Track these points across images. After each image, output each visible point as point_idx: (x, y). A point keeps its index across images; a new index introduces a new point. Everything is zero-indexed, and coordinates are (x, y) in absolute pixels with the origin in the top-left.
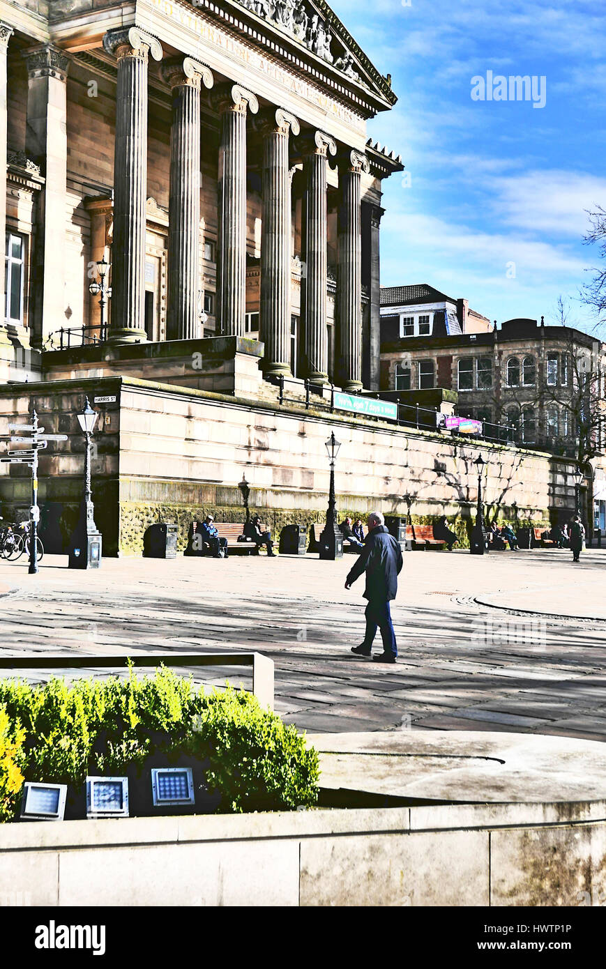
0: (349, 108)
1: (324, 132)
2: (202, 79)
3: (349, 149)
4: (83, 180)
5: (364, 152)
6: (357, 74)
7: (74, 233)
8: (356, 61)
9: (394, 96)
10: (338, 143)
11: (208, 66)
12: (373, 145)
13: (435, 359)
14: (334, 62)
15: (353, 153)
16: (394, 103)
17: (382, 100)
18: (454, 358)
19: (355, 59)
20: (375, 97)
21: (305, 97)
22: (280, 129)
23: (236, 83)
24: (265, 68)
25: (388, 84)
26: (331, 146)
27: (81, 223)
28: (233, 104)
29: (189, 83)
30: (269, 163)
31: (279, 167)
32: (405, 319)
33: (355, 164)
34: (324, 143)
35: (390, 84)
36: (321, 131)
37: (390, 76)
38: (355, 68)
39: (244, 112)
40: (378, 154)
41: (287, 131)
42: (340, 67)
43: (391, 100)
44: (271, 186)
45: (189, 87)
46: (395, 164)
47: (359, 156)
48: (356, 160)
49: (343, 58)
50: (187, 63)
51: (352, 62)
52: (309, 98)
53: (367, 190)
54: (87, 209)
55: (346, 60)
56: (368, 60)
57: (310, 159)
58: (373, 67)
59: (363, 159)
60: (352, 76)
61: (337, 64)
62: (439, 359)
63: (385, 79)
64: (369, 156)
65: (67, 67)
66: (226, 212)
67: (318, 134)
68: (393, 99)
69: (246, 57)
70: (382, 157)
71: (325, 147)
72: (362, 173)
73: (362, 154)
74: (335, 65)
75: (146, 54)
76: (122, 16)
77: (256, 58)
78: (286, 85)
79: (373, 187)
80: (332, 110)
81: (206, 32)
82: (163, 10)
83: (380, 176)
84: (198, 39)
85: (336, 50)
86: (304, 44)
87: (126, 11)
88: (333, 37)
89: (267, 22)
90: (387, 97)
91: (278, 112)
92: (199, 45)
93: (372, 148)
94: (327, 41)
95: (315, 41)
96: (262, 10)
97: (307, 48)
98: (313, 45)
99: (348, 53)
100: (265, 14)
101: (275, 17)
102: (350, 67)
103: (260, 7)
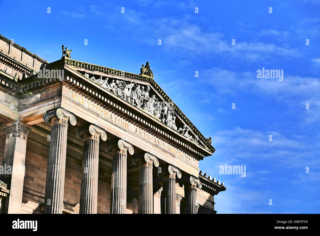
0: (188, 154)
1: (174, 166)
2: (100, 136)
3: (189, 175)
4: (40, 195)
5: (198, 177)
6: (191, 137)
8: (190, 130)
9: (213, 148)
10: (182, 172)
11: (104, 130)
12: (203, 174)
14: (178, 130)
15: (191, 178)
16: (213, 152)
17: (206, 150)
19: (189, 129)
20: (202, 148)
21: (162, 147)
22: (147, 164)
23: (120, 139)
24: (138, 132)
25: (210, 142)
26: (178, 173)
28: (119, 150)
29: (93, 138)
30: (142, 181)
31: (147, 184)
33: (193, 183)
34: (174, 172)
35: (211, 142)
36: (172, 165)
37: (211, 139)
38: (190, 133)
39: (126, 153)
40: (210, 182)
41: (152, 165)
42: (181, 132)
43: (212, 150)
44: (142, 193)
45: (92, 140)
46: (220, 187)
47: (195, 179)
48: (193, 181)
49: (183, 128)
50: (91, 128)
51: (188, 130)
52: (164, 148)
53: (206, 201)
54: (41, 210)
55: (184, 129)
56: (196, 129)
57: (166, 180)
58: (200, 133)
59: (198, 181)
60: (188, 138)
61: (180, 131)
63: (208, 140)
64: (202, 180)
65: (28, 132)
66: (115, 208)
67: (170, 167)
68: (213, 150)
69: (127, 126)
70: (213, 183)
71: (175, 174)
72: (197, 189)
73: (197, 178)
74: (178, 131)
75: (67, 122)
76: (54, 103)
77: (132, 127)
78: (151, 141)
79: (209, 199)
80: (178, 154)
81: (103, 113)
82: (78, 100)
83: (213, 193)
84: (98, 115)
85: (179, 124)
86: (160, 120)
87: (57, 101)
88: (177, 117)
89: (138, 109)
90: (209, 148)
91: (146, 154)
92: (99, 119)
93: (203, 175)
94: (173, 119)
95: (166, 119)
96: (135, 103)
97: (162, 122)
98: (165, 121)
99: (186, 125)
100: (137, 104)
101: (143, 106)
102: (187, 132)
103: (133, 101)
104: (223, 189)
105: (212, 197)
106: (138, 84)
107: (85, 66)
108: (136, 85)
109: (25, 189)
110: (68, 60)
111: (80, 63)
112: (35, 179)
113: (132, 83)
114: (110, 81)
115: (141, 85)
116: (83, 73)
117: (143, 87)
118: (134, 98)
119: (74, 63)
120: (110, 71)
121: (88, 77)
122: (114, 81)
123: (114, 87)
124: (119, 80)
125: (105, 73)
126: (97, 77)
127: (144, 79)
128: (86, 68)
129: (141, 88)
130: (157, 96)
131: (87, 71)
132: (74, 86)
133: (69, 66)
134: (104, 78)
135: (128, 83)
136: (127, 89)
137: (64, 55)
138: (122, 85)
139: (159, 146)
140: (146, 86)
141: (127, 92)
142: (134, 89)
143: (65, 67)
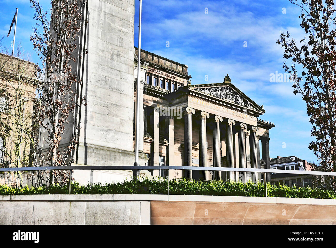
0: (251, 115)
1: (244, 123)
2: (206, 116)
4: (181, 140)
6: (252, 107)
7: (179, 153)
8: (251, 104)
9: (264, 110)
10: (248, 125)
11: (208, 112)
13: (296, 179)
14: (244, 105)
15: (253, 127)
16: (264, 112)
17: (261, 112)
18: (302, 178)
20: (258, 112)
21: (237, 115)
22: (230, 124)
23: (216, 115)
24: (224, 110)
26: (246, 126)
27: (180, 151)
28: (215, 120)
29: (203, 117)
32: (287, 167)
34: (243, 126)
35: (263, 108)
36: (242, 123)
37: (263, 106)
38: (251, 105)
39: (219, 122)
41: (232, 124)
48: (254, 129)
49: (247, 104)
50: (202, 113)
52: (238, 115)
53: (264, 133)
54: (182, 147)
56: (255, 103)
57: (239, 129)
58: (257, 104)
60: (250, 108)
61: (246, 106)
62: (297, 179)
63: (261, 107)
69: (219, 108)
70: (267, 124)
71: (244, 127)
72: (256, 132)
73: (256, 127)
75: (191, 113)
76: (185, 104)
77: (221, 108)
78: (231, 113)
79: (266, 132)
80: (246, 117)
81: (207, 105)
82: (195, 102)
83: (268, 129)
84: (205, 106)
85: (245, 102)
86: (235, 103)
87: (186, 103)
88: (244, 99)
89: (224, 100)
90: (262, 111)
91: (229, 120)
92: (205, 108)
93: (261, 121)
94: (242, 100)
95: (238, 101)
96: (222, 97)
97: (236, 103)
98: (238, 102)
99: (249, 102)
100: (223, 98)
101: (226, 98)
102: (250, 106)
103: (221, 96)
104: (273, 126)
105: (267, 131)
106: (223, 87)
107: (197, 86)
108: (222, 88)
109: (175, 139)
110: (190, 86)
111: (195, 85)
112: (178, 133)
113: (220, 87)
114: (209, 89)
115: (225, 87)
116: (196, 89)
117: (226, 88)
118: (221, 95)
119: (192, 86)
120: (209, 85)
121: (199, 91)
122: (211, 89)
123: (211, 91)
124: (213, 88)
125: (207, 86)
126: (203, 89)
127: (226, 84)
128: (198, 87)
129: (225, 89)
130: (233, 91)
131: (198, 88)
132: (193, 95)
133: (191, 88)
134: (206, 89)
135: (218, 88)
136: (218, 91)
137: (188, 83)
138: (215, 89)
139: (235, 114)
140: (227, 87)
141: (218, 92)
142: (221, 90)
143: (189, 89)
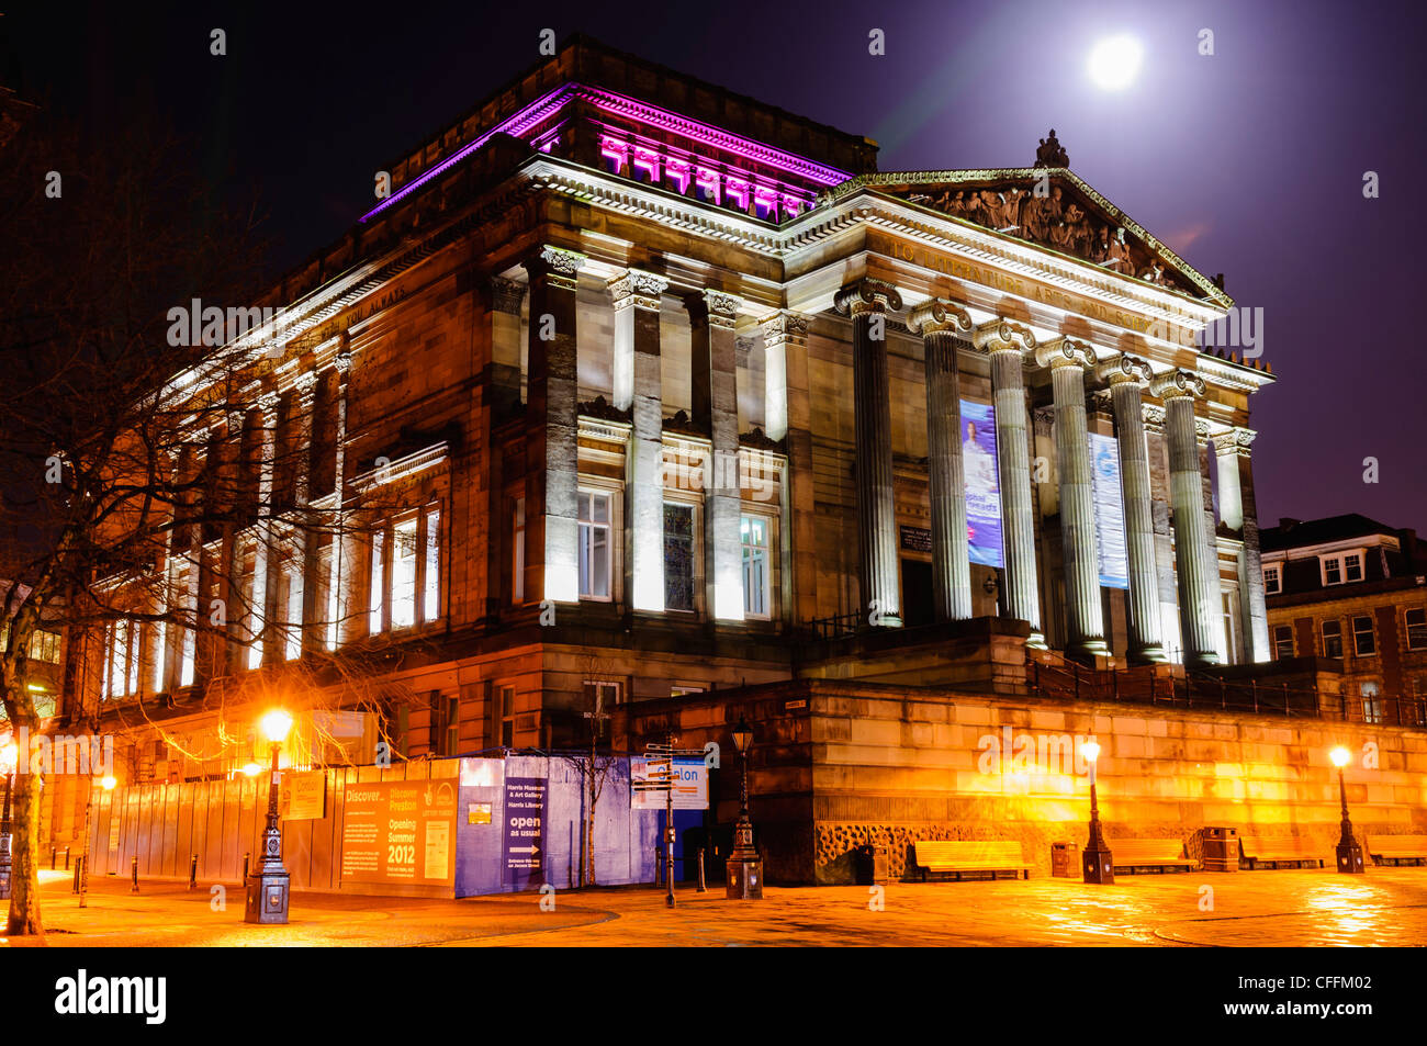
6: (1170, 282)
13: (1372, 610)
14: (1137, 274)
15: (1178, 376)
18: (1398, 606)
23: (1003, 320)
24: (1043, 295)
26: (1145, 370)
32: (1326, 562)
34: (1135, 369)
36: (1127, 357)
49: (1149, 267)
51: (1163, 269)
52: (1108, 320)
55: (1153, 268)
65: (807, 329)
67: (1124, 362)
71: (1137, 374)
74: (1138, 276)
75: (882, 307)
77: (1029, 286)
78: (1073, 310)
80: (1143, 327)
81: (959, 270)
82: (901, 256)
84: (948, 279)
92: (951, 285)
94: (1124, 251)
95: (1107, 255)
96: (1029, 232)
97: (1096, 265)
98: (1105, 259)
100: (1034, 237)
101: (1047, 238)
102: (1159, 276)
103: (1026, 229)
108: (1028, 193)
114: (967, 197)
116: (904, 196)
118: (1024, 223)
122: (976, 194)
123: (978, 207)
124: (987, 190)
128: (911, 184)
131: (914, 189)
134: (953, 195)
135: (1010, 192)
136: (1009, 206)
138: (996, 199)
141: (1010, 212)
142: (1023, 203)
